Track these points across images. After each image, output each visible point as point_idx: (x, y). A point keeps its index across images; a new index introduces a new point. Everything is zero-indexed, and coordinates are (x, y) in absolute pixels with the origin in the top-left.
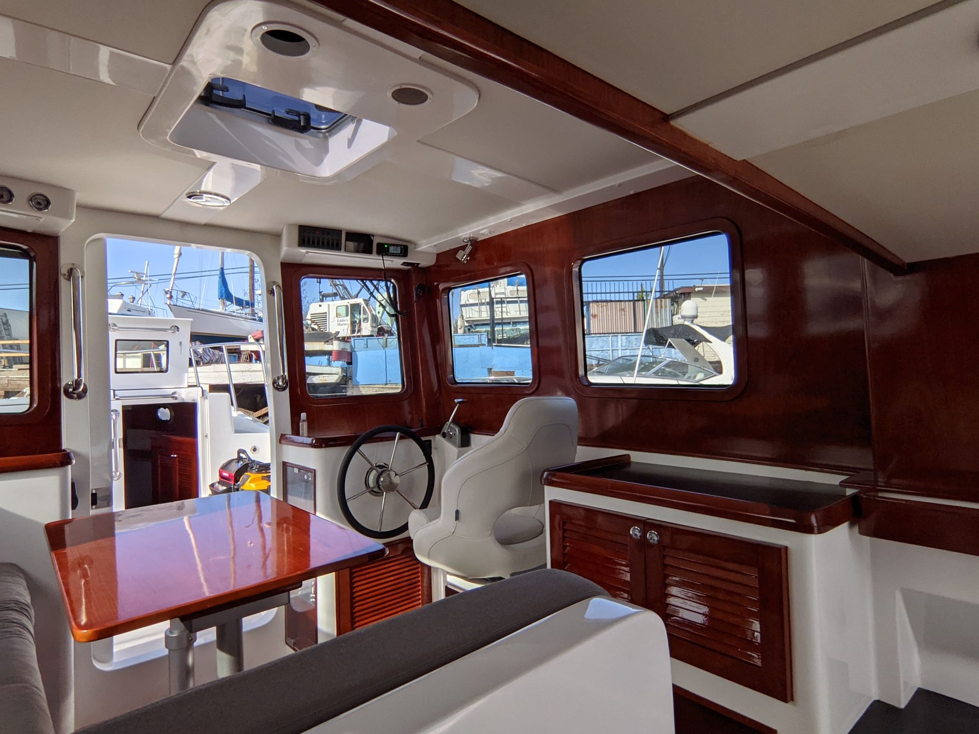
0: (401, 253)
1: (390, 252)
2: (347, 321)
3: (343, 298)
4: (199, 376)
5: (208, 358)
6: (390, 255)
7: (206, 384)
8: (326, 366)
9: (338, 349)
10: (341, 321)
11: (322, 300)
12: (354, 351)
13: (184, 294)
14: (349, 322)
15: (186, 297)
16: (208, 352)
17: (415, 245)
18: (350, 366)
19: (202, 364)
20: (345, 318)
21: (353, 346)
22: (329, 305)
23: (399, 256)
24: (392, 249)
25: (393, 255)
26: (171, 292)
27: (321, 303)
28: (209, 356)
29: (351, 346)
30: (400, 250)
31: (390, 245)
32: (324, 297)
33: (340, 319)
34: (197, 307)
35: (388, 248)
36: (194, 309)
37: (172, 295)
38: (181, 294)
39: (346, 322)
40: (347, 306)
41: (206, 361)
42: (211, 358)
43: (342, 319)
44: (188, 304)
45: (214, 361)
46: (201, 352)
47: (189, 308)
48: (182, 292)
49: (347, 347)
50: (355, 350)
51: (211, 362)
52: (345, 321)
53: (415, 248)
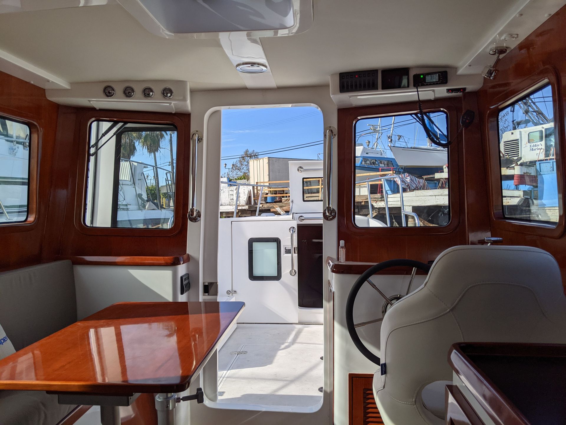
0: (439, 81)
1: (426, 82)
2: (542, 145)
3: (536, 124)
4: (404, 199)
5: (414, 186)
6: (427, 85)
7: (410, 206)
8: (513, 190)
9: (520, 174)
10: (534, 146)
11: (515, 128)
12: (540, 175)
13: (400, 137)
14: (543, 147)
15: (401, 140)
16: (415, 181)
17: (456, 69)
18: (536, 189)
19: (408, 191)
20: (539, 143)
21: (539, 170)
22: (520, 132)
23: (437, 84)
24: (428, 79)
25: (430, 84)
26: (391, 137)
27: (513, 131)
28: (415, 184)
29: (536, 170)
30: (438, 78)
31: (425, 75)
32: (516, 125)
33: (532, 144)
34: (409, 146)
35: (424, 78)
36: (408, 148)
37: (392, 139)
38: (398, 138)
39: (540, 147)
40: (541, 132)
41: (413, 188)
42: (416, 186)
43: (535, 144)
44: (403, 145)
45: (419, 188)
46: (409, 181)
47: (403, 148)
48: (398, 136)
49: (532, 171)
50: (542, 173)
51: (416, 189)
52: (538, 145)
53: (456, 72)
